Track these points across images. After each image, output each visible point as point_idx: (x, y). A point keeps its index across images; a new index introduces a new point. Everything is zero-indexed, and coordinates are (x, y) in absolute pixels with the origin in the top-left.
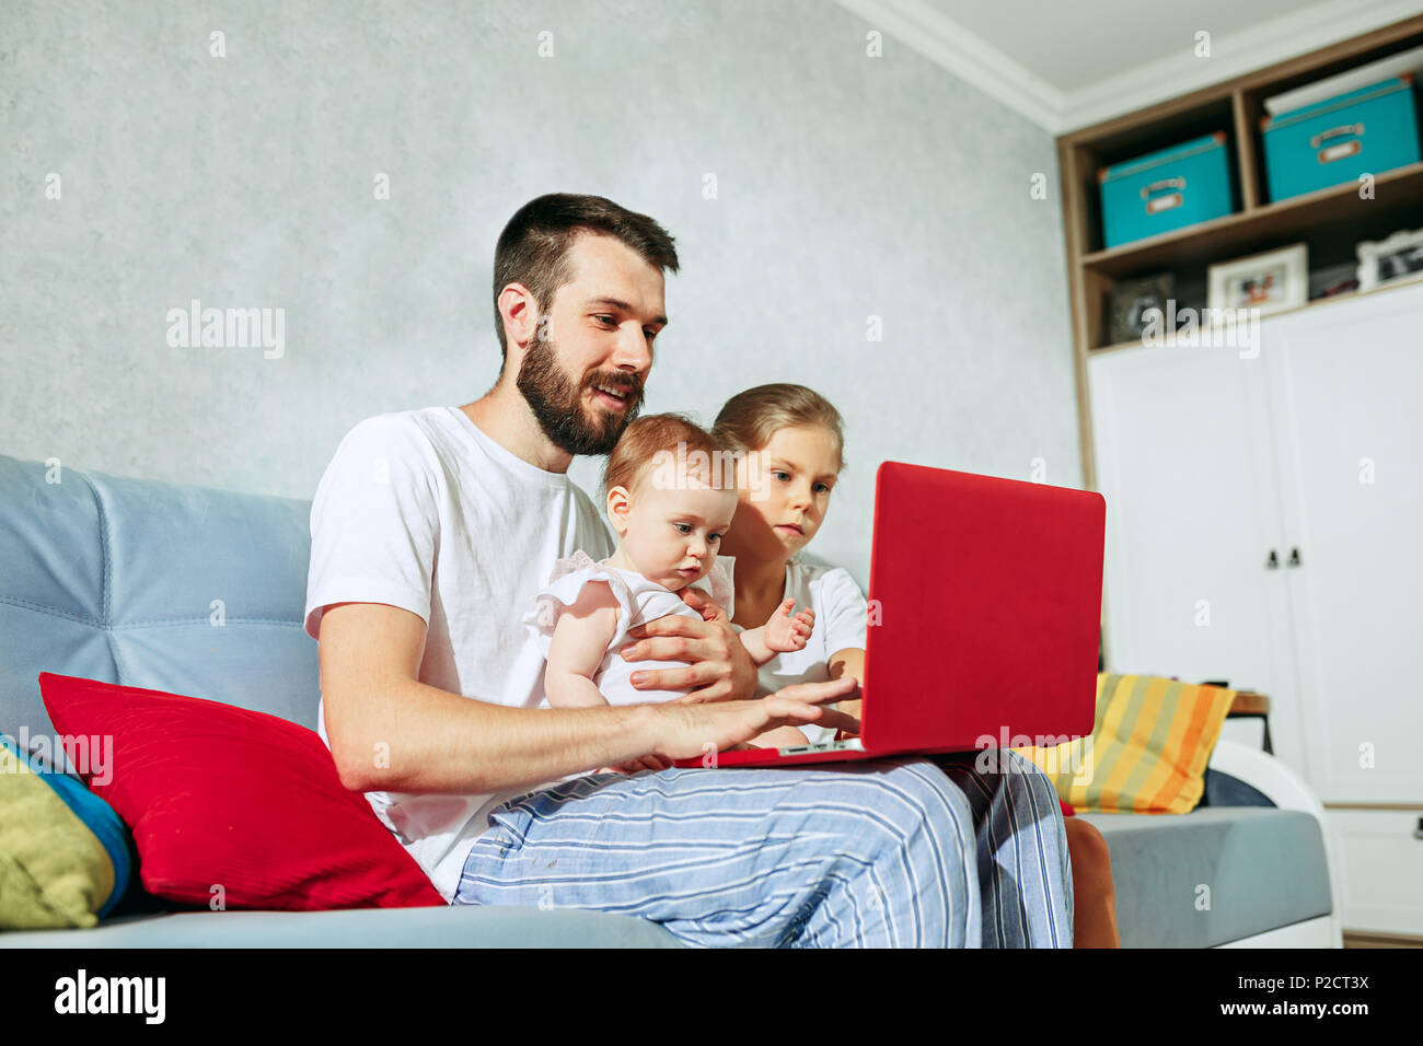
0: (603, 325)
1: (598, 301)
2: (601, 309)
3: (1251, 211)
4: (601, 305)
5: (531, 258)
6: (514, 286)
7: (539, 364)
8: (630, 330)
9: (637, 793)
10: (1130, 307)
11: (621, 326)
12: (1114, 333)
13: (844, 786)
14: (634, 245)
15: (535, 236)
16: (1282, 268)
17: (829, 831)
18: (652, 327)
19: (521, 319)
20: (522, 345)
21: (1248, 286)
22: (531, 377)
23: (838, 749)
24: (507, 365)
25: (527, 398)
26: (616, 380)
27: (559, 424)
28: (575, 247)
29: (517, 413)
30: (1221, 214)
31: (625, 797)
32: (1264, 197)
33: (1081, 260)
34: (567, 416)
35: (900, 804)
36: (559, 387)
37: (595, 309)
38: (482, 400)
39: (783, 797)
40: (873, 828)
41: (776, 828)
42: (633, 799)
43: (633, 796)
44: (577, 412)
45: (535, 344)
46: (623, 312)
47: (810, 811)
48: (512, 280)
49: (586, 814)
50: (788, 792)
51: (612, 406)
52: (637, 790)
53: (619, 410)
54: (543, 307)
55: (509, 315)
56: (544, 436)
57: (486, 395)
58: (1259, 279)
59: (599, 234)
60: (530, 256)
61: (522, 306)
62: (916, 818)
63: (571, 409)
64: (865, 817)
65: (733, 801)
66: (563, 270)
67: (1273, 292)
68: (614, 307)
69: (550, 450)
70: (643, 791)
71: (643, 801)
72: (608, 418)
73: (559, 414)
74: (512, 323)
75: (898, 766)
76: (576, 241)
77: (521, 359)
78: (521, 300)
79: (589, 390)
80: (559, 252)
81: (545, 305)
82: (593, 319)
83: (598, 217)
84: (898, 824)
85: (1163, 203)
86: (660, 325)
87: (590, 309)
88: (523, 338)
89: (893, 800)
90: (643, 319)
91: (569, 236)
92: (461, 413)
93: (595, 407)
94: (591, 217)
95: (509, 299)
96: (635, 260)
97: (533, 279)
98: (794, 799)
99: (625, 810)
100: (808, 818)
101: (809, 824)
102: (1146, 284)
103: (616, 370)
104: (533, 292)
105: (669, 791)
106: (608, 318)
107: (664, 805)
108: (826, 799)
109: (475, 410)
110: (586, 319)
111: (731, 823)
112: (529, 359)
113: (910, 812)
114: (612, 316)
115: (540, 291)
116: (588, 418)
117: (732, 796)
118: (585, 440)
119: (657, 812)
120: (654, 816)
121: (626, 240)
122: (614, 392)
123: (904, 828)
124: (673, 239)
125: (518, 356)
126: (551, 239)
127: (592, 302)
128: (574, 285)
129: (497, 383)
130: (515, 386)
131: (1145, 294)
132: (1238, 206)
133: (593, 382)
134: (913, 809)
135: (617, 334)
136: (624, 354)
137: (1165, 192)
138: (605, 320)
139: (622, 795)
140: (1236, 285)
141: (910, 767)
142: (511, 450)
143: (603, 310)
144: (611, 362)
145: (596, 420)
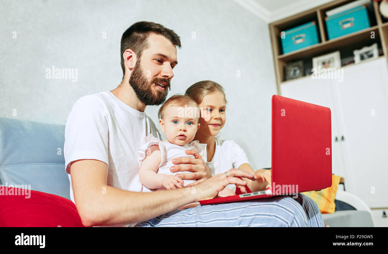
0: (158, 63)
1: (157, 55)
2: (157, 57)
3: (324, 42)
4: (158, 56)
5: (135, 41)
6: (128, 50)
7: (137, 75)
8: (167, 64)
9: (189, 214)
10: (291, 70)
11: (164, 63)
12: (287, 78)
13: (264, 207)
14: (168, 38)
15: (136, 34)
16: (333, 58)
17: (261, 223)
18: (174, 64)
19: (130, 61)
20: (131, 69)
21: (324, 63)
22: (134, 80)
23: (262, 194)
24: (125, 76)
25: (132, 86)
26: (162, 80)
27: (144, 94)
28: (149, 38)
29: (129, 92)
30: (315, 43)
31: (185, 216)
32: (327, 38)
33: (277, 57)
34: (146, 92)
35: (285, 212)
36: (144, 83)
37: (155, 57)
38: (117, 88)
39: (243, 212)
40: (277, 221)
41: (242, 223)
42: (188, 216)
43: (188, 215)
44: (149, 91)
45: (135, 69)
46: (165, 59)
47: (253, 217)
48: (128, 48)
49: (170, 223)
50: (244, 210)
51: (161, 89)
52: (189, 213)
53: (163, 90)
54: (138, 57)
55: (127, 60)
56: (138, 99)
57: (118, 87)
58: (327, 61)
59: (157, 34)
60: (134, 40)
61: (131, 56)
62: (291, 216)
63: (148, 90)
64: (274, 217)
65: (225, 215)
66: (145, 45)
67: (331, 65)
68: (162, 57)
69: (140, 104)
70: (191, 214)
71: (191, 217)
72: (159, 93)
73: (143, 92)
74: (128, 62)
75: (282, 199)
76: (150, 36)
77: (130, 74)
78: (131, 55)
79: (154, 84)
80: (144, 39)
81: (139, 56)
82: (155, 61)
83: (156, 28)
84: (286, 219)
85: (299, 41)
86: (175, 64)
87: (154, 57)
88: (131, 67)
89: (282, 210)
90: (171, 62)
91: (147, 34)
92: (111, 93)
93: (155, 90)
94: (154, 28)
95: (126, 55)
96: (168, 43)
97: (135, 48)
98: (247, 213)
99: (185, 221)
100: (253, 219)
101: (254, 221)
102: (295, 64)
103: (162, 78)
104: (135, 52)
105: (201, 213)
106: (160, 60)
107: (200, 218)
108: (259, 212)
109: (116, 92)
110: (153, 61)
111: (225, 222)
112: (133, 74)
113: (289, 215)
114: (161, 59)
115: (137, 52)
116: (153, 93)
117: (224, 213)
118: (152, 100)
119: (198, 220)
120: (197, 222)
121: (166, 36)
122: (161, 85)
123: (287, 219)
124: (179, 37)
125: (129, 73)
126: (141, 35)
127: (155, 55)
128: (149, 49)
129: (121, 83)
130: (128, 83)
131: (295, 66)
132: (320, 41)
133: (155, 82)
134: (290, 213)
135: (162, 66)
136: (165, 72)
137: (300, 38)
138: (159, 61)
139: (183, 216)
140: (320, 63)
141: (285, 199)
142: (128, 104)
143: (159, 58)
144: (161, 75)
145: (156, 93)
